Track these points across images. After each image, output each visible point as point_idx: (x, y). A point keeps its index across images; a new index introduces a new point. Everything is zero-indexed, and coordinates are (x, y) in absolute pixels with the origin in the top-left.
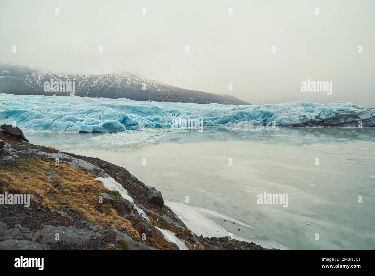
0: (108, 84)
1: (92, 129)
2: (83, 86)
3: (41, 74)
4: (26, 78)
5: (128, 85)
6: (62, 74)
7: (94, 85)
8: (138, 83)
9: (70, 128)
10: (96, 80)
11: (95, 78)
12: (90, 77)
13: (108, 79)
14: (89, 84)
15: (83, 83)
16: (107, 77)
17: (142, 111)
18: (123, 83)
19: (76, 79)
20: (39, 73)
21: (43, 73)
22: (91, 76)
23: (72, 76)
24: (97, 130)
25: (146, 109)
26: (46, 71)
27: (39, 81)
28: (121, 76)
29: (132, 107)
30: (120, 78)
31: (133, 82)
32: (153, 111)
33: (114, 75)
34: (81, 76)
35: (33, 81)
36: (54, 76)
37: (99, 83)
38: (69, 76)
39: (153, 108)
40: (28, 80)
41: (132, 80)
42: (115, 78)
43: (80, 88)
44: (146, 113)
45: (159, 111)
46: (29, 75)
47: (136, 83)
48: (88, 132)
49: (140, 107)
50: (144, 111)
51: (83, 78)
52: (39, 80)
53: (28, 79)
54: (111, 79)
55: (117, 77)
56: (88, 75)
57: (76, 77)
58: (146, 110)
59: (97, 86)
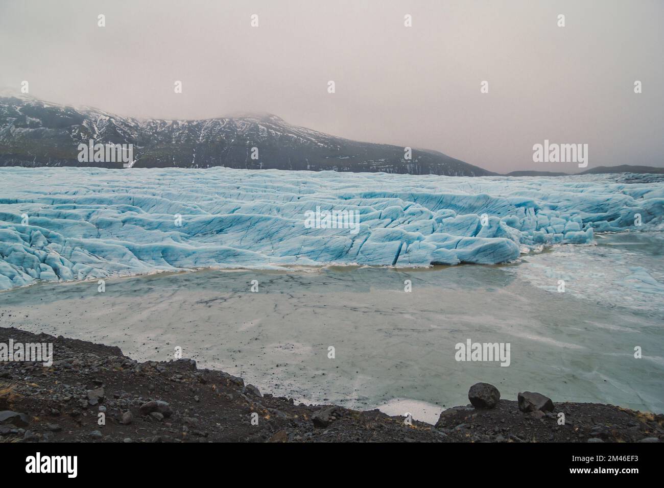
0: (226, 138)
1: (456, 256)
2: (182, 142)
3: (97, 122)
4: (73, 130)
5: (262, 138)
6: (133, 120)
7: (202, 140)
8: (279, 133)
9: (407, 255)
10: (200, 129)
11: (199, 126)
12: (186, 124)
13: (224, 127)
14: (192, 138)
15: (180, 137)
16: (219, 124)
17: (458, 204)
18: (254, 134)
19: (163, 129)
20: (93, 119)
21: (101, 120)
22: (189, 122)
23: (154, 123)
24: (466, 259)
25: (464, 201)
26: (106, 116)
27: (98, 135)
28: (245, 121)
29: (436, 198)
30: (244, 124)
31: (270, 132)
32: (480, 203)
33: (231, 120)
34: (169, 123)
35: (88, 137)
36: (122, 125)
37: (208, 135)
38: (149, 124)
39: (479, 198)
40: (79, 134)
41: (268, 127)
42: (235, 125)
43: (178, 146)
44: (466, 209)
45: (491, 204)
46: (77, 125)
47: (276, 133)
48: (448, 265)
49: (451, 196)
50: (460, 204)
51: (175, 126)
52: (97, 133)
53: (77, 132)
54: (229, 128)
55: (238, 124)
56: (183, 121)
57: (160, 124)
58: (466, 203)
59: (207, 141)
